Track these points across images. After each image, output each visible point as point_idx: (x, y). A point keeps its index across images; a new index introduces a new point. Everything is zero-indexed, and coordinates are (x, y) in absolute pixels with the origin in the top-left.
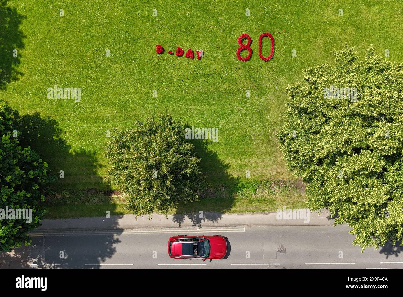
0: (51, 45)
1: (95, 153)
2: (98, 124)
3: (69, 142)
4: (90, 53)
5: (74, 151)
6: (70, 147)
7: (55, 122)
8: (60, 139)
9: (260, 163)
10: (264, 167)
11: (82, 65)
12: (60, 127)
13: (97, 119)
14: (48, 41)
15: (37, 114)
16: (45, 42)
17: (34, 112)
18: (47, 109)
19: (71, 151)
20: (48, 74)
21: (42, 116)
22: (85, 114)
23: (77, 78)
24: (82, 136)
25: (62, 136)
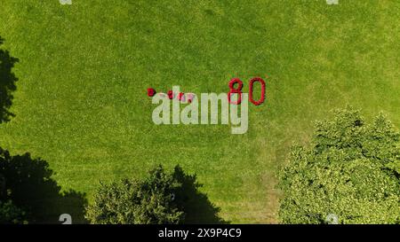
0: (42, 86)
1: (85, 194)
2: (89, 165)
3: (59, 183)
4: (81, 95)
5: (64, 192)
6: (60, 188)
7: (45, 163)
8: (51, 180)
9: (250, 206)
10: (255, 210)
11: (74, 107)
12: (50, 168)
13: (87, 160)
14: (40, 83)
15: (28, 154)
16: (36, 83)
17: (25, 152)
18: (38, 149)
19: (61, 191)
20: (39, 115)
21: (33, 157)
22: (76, 154)
23: (68, 119)
24: (72, 176)
25: (53, 177)
